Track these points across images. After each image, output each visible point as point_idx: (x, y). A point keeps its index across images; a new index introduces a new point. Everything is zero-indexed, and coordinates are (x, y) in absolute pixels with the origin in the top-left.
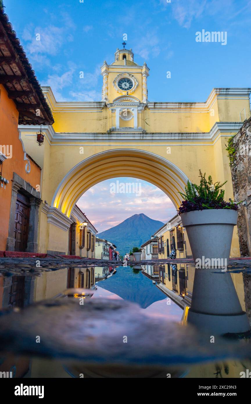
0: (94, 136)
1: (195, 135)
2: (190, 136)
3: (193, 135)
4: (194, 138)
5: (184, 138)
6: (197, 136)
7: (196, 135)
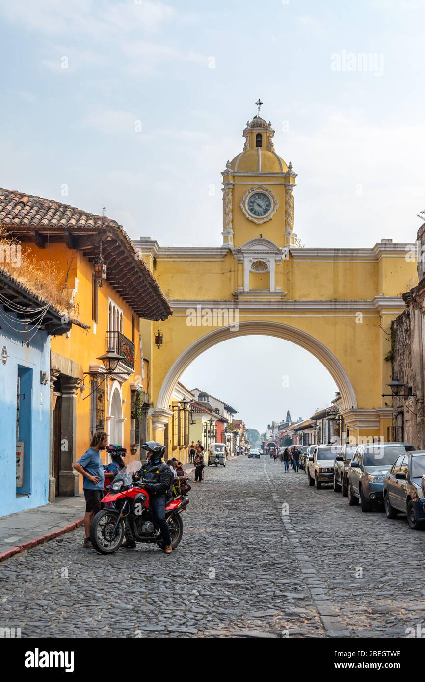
0: (214, 304)
1: (353, 303)
2: (347, 304)
3: (350, 303)
4: (352, 307)
5: (338, 307)
6: (357, 304)
7: (355, 303)
